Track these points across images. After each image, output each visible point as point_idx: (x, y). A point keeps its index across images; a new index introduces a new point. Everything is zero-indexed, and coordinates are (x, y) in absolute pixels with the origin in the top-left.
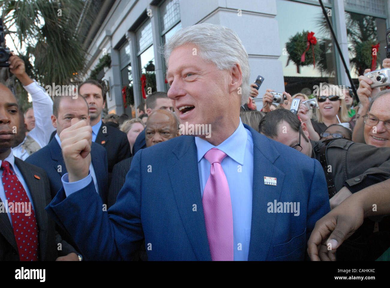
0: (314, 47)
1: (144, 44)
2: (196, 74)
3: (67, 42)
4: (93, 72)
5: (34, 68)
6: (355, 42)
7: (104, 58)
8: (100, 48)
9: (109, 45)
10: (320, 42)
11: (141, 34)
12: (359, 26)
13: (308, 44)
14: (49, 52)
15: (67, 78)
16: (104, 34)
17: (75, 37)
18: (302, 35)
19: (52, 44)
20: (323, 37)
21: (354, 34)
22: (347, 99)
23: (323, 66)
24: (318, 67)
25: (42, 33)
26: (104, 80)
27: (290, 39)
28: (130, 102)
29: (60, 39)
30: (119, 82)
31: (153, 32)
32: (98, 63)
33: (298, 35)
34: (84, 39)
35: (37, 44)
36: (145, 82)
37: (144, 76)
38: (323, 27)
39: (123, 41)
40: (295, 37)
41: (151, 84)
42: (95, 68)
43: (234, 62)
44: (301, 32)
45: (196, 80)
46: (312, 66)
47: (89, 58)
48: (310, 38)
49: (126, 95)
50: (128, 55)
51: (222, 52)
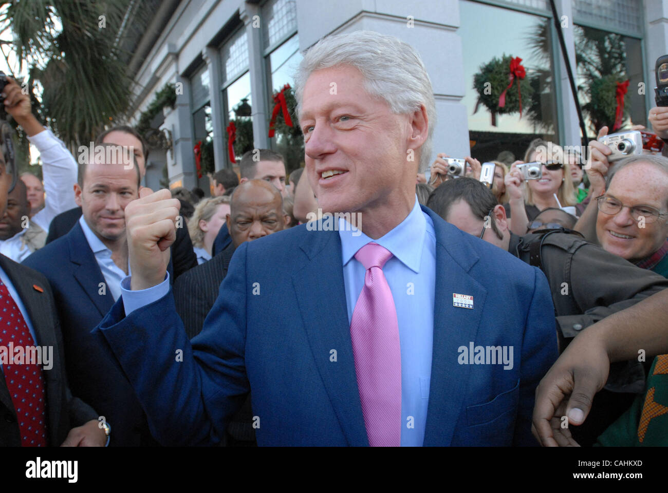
0: (522, 82)
1: (234, 69)
2: (356, 119)
3: (100, 62)
4: (144, 114)
5: (42, 106)
6: (590, 76)
7: (163, 92)
8: (158, 75)
9: (172, 70)
10: (533, 74)
11: (228, 52)
12: (597, 50)
13: (511, 78)
14: (70, 78)
15: (101, 124)
16: (165, 51)
17: (115, 54)
18: (500, 63)
19: (74, 64)
20: (537, 66)
21: (589, 63)
22: (574, 171)
23: (536, 115)
24: (528, 117)
25: (57, 45)
26: (164, 129)
27: (480, 68)
28: (207, 168)
29: (89, 57)
30: (189, 133)
31: (249, 49)
32: (154, 100)
33: (494, 62)
34: (131, 57)
35: (48, 64)
36: (234, 135)
37: (233, 124)
38: (537, 50)
39: (198, 64)
40: (490, 64)
41: (244, 138)
42: (148, 107)
43: (417, 103)
44: (499, 57)
45: (356, 129)
46: (516, 115)
47: (138, 91)
48: (515, 67)
49: (201, 155)
50: (206, 88)
51: (401, 84)
